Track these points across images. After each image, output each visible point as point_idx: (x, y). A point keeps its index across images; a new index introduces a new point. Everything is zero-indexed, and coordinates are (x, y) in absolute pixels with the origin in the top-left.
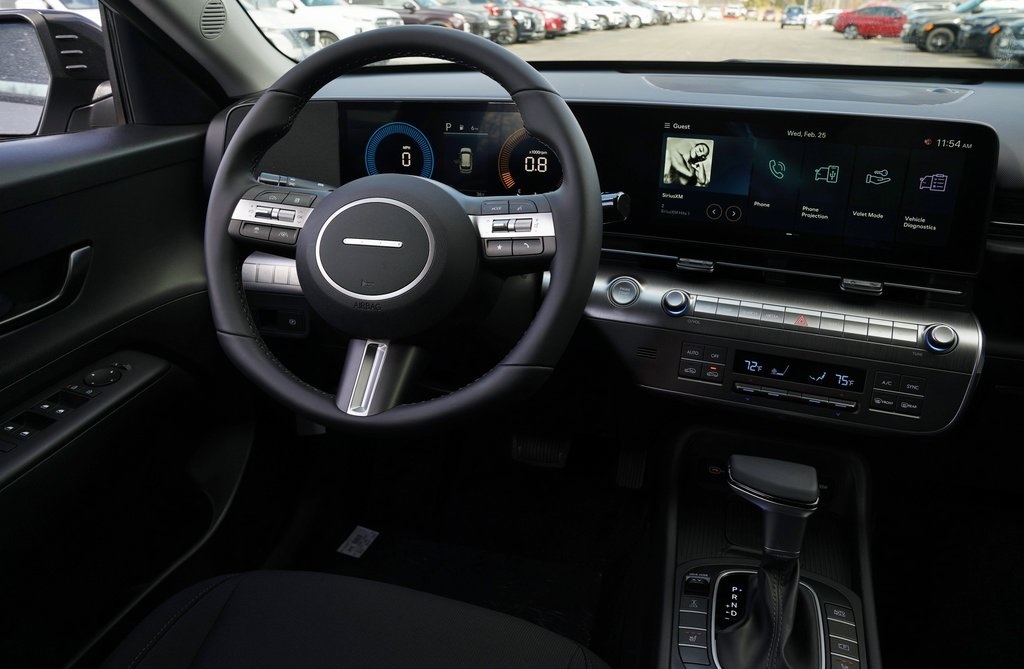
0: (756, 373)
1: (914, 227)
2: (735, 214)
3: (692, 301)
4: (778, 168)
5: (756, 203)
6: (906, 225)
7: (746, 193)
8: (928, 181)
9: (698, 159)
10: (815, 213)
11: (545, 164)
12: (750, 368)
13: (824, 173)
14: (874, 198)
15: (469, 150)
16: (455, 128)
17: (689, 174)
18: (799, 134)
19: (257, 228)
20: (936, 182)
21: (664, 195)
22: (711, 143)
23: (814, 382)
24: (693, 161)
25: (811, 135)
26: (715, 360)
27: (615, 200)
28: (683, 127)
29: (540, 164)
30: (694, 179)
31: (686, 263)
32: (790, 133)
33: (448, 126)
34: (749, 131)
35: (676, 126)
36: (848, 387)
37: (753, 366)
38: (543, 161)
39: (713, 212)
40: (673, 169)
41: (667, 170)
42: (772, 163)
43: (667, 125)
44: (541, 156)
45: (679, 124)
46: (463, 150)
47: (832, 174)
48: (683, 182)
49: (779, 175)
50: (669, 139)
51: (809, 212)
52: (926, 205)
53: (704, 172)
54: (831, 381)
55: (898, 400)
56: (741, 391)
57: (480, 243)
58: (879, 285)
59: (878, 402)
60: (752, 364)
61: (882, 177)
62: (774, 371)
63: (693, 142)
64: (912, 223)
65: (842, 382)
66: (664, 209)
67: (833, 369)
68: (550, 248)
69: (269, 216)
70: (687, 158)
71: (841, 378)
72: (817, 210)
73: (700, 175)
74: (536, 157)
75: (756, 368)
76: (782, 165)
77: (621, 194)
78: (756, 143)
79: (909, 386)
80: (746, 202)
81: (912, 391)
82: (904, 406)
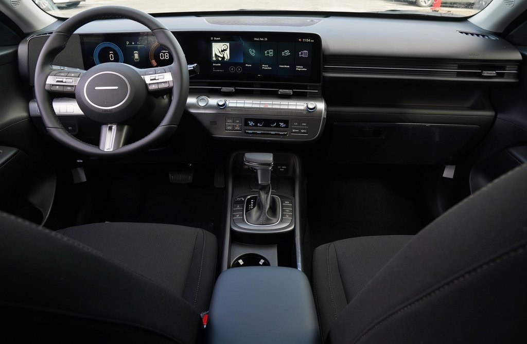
0: (253, 126)
1: (300, 69)
2: (240, 70)
3: (227, 103)
4: (252, 52)
5: (246, 65)
6: (297, 69)
7: (243, 62)
8: (302, 53)
9: (224, 50)
11: (168, 56)
13: (268, 53)
14: (285, 60)
15: (137, 52)
16: (130, 44)
17: (222, 56)
18: (258, 39)
19: (58, 87)
20: (304, 54)
21: (214, 65)
22: (228, 44)
23: (272, 127)
24: (222, 51)
25: (262, 39)
26: (238, 123)
27: (194, 67)
28: (218, 39)
29: (166, 56)
30: (223, 58)
31: (224, 89)
32: (255, 39)
33: (128, 43)
34: (241, 39)
35: (215, 38)
36: (284, 127)
37: (251, 123)
38: (167, 55)
39: (232, 69)
40: (216, 55)
41: (214, 55)
42: (250, 50)
43: (212, 38)
44: (166, 53)
46: (135, 52)
47: (271, 53)
48: (220, 59)
49: (253, 54)
50: (213, 43)
51: (265, 67)
52: (302, 61)
53: (227, 55)
54: (278, 126)
55: (300, 129)
56: (248, 133)
57: (146, 85)
58: (291, 91)
59: (294, 131)
61: (287, 53)
62: (259, 124)
63: (222, 44)
64: (299, 68)
66: (214, 70)
67: (278, 121)
68: (171, 85)
69: (62, 82)
70: (220, 50)
71: (281, 124)
72: (267, 66)
73: (226, 56)
74: (164, 53)
76: (253, 50)
77: (196, 64)
78: (244, 43)
79: (303, 124)
80: (243, 65)
81: (304, 126)
82: (302, 131)
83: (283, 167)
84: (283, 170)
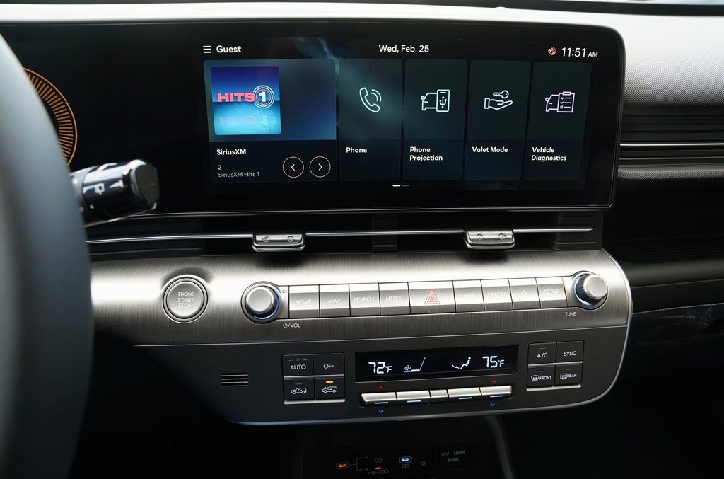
1: (543, 159)
2: (322, 169)
3: (284, 297)
4: (372, 99)
5: (349, 149)
6: (534, 158)
7: (334, 137)
8: (554, 100)
10: (425, 154)
12: (377, 371)
13: (431, 100)
14: (495, 127)
18: (394, 49)
20: (562, 102)
21: (219, 152)
23: (458, 372)
25: (410, 49)
26: (329, 371)
27: (126, 179)
28: (231, 50)
31: (266, 241)
32: (382, 48)
34: (325, 49)
35: (220, 49)
37: (379, 367)
39: (291, 169)
42: (364, 93)
43: (207, 49)
45: (226, 46)
47: (443, 101)
49: (375, 108)
51: (419, 154)
52: (553, 131)
54: (479, 364)
55: (555, 372)
56: (372, 404)
58: (509, 233)
59: (535, 379)
60: (378, 365)
61: (500, 100)
62: (408, 368)
64: (541, 155)
65: (491, 364)
66: (223, 171)
67: (478, 352)
71: (489, 358)
72: (428, 150)
75: (385, 370)
76: (376, 93)
77: (135, 164)
78: (337, 66)
79: (566, 354)
80: (335, 148)
81: (570, 358)
82: (563, 377)
83: (458, 453)
84: (455, 460)
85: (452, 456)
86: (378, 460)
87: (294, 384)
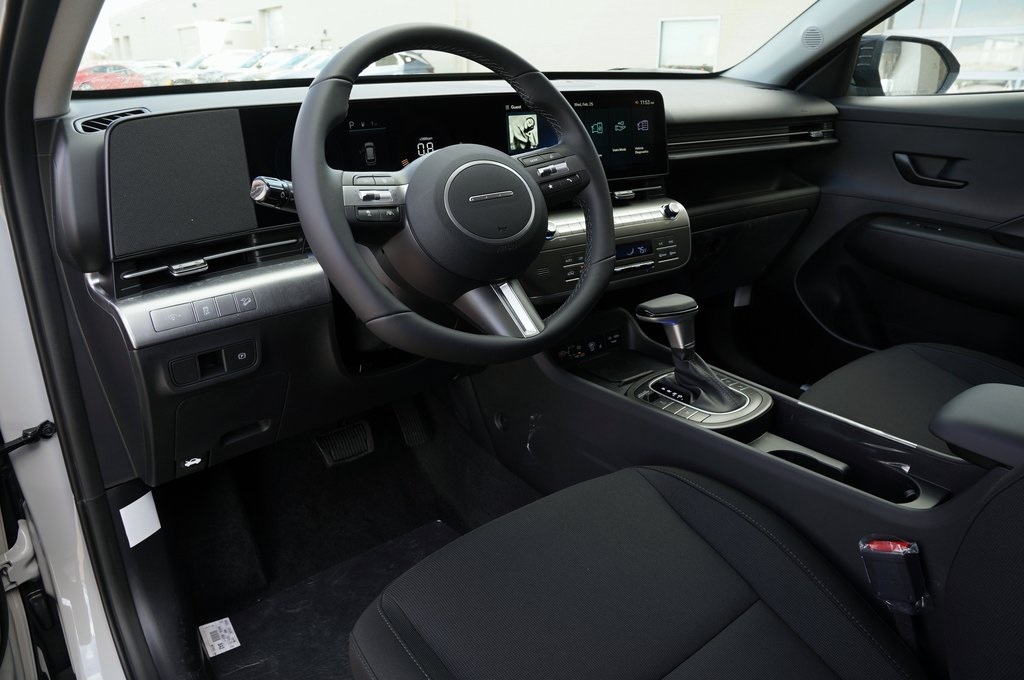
1: (640, 153)
3: (555, 227)
6: (637, 152)
8: (641, 125)
9: (530, 129)
13: (596, 128)
15: (371, 144)
16: (357, 125)
17: (526, 141)
18: (580, 104)
19: (368, 212)
22: (535, 117)
24: (526, 131)
25: (586, 105)
28: (517, 107)
29: (428, 148)
30: (528, 143)
32: (576, 105)
33: (351, 124)
35: (513, 107)
36: (645, 253)
40: (515, 138)
41: (512, 140)
43: (507, 107)
44: (428, 141)
45: (514, 105)
46: (367, 144)
47: (600, 128)
48: (523, 147)
50: (510, 117)
53: (534, 137)
54: (637, 253)
55: (668, 251)
58: (631, 191)
59: (660, 256)
61: (621, 126)
63: (524, 117)
64: (639, 151)
65: (642, 252)
68: (585, 178)
70: (522, 130)
71: (640, 249)
73: (532, 140)
74: (425, 142)
79: (669, 242)
81: (672, 244)
82: (671, 254)
83: (616, 336)
84: (615, 341)
85: (613, 339)
86: (579, 347)
87: (568, 270)
